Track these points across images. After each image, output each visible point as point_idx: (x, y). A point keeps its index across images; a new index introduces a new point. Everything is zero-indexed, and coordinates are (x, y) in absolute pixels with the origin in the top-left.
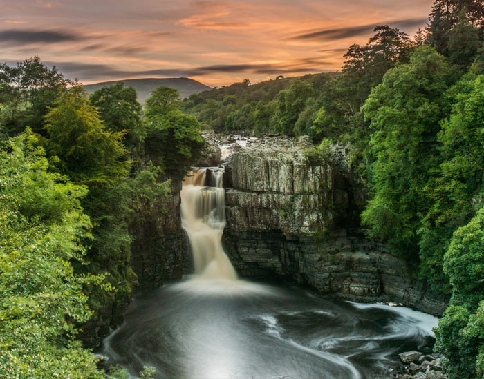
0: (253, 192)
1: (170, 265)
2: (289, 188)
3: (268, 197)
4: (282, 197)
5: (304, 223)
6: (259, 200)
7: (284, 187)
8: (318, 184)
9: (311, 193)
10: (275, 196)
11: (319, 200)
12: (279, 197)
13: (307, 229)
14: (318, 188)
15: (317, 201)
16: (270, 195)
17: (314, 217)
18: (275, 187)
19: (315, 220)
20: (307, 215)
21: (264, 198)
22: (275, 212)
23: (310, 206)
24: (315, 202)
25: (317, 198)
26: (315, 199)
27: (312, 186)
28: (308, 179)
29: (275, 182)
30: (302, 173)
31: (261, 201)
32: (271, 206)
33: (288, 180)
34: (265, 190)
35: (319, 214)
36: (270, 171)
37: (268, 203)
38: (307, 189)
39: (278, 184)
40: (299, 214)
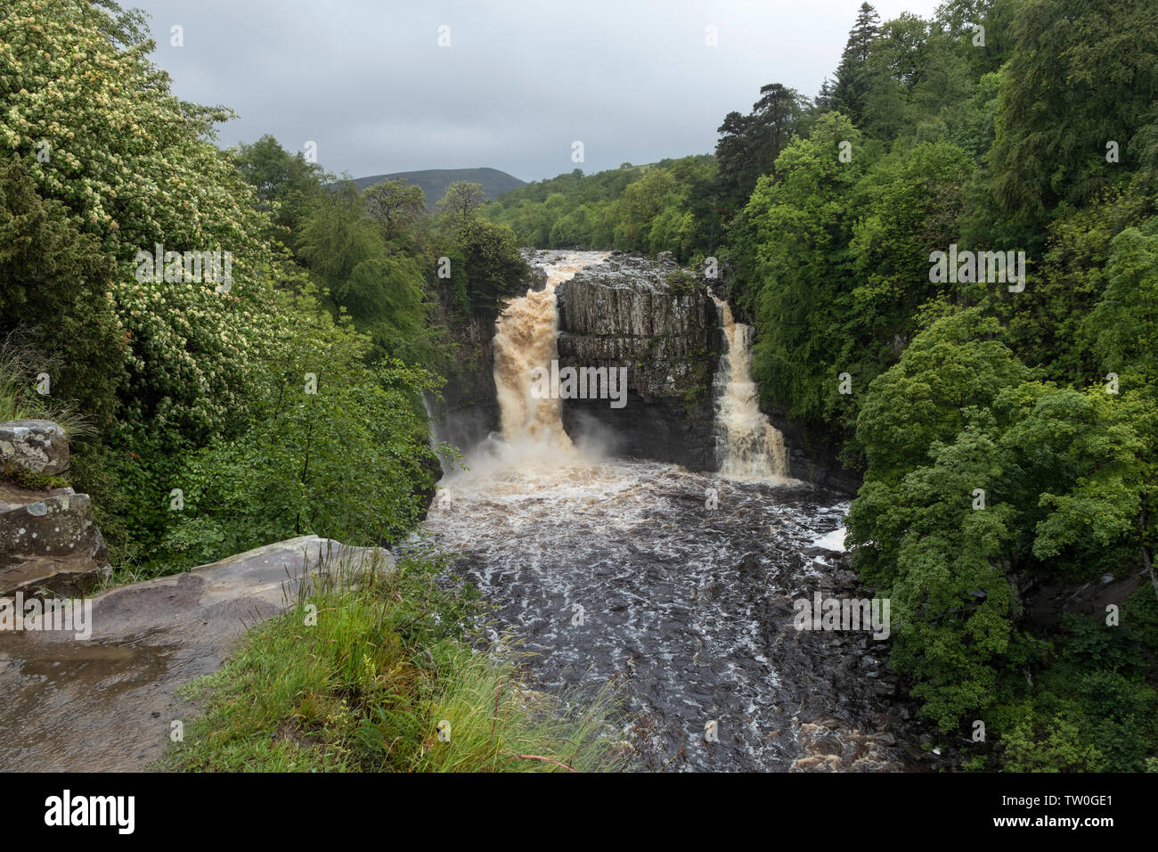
0: (598, 336)
2: (646, 329)
3: (616, 342)
4: (636, 342)
5: (668, 378)
6: (605, 347)
7: (639, 328)
8: (686, 322)
9: (677, 335)
10: (627, 340)
11: (688, 343)
12: (632, 342)
13: (673, 386)
14: (686, 327)
15: (686, 347)
16: (620, 340)
17: (682, 370)
18: (627, 327)
19: (683, 372)
20: (672, 366)
21: (611, 344)
22: (627, 363)
23: (675, 353)
24: (683, 347)
25: (685, 342)
26: (682, 343)
27: (679, 325)
28: (672, 314)
29: (627, 321)
30: (664, 306)
31: (608, 348)
32: (621, 355)
33: (644, 317)
34: (613, 333)
35: (689, 365)
36: (619, 305)
37: (617, 351)
38: (671, 330)
39: (630, 323)
40: (660, 365)
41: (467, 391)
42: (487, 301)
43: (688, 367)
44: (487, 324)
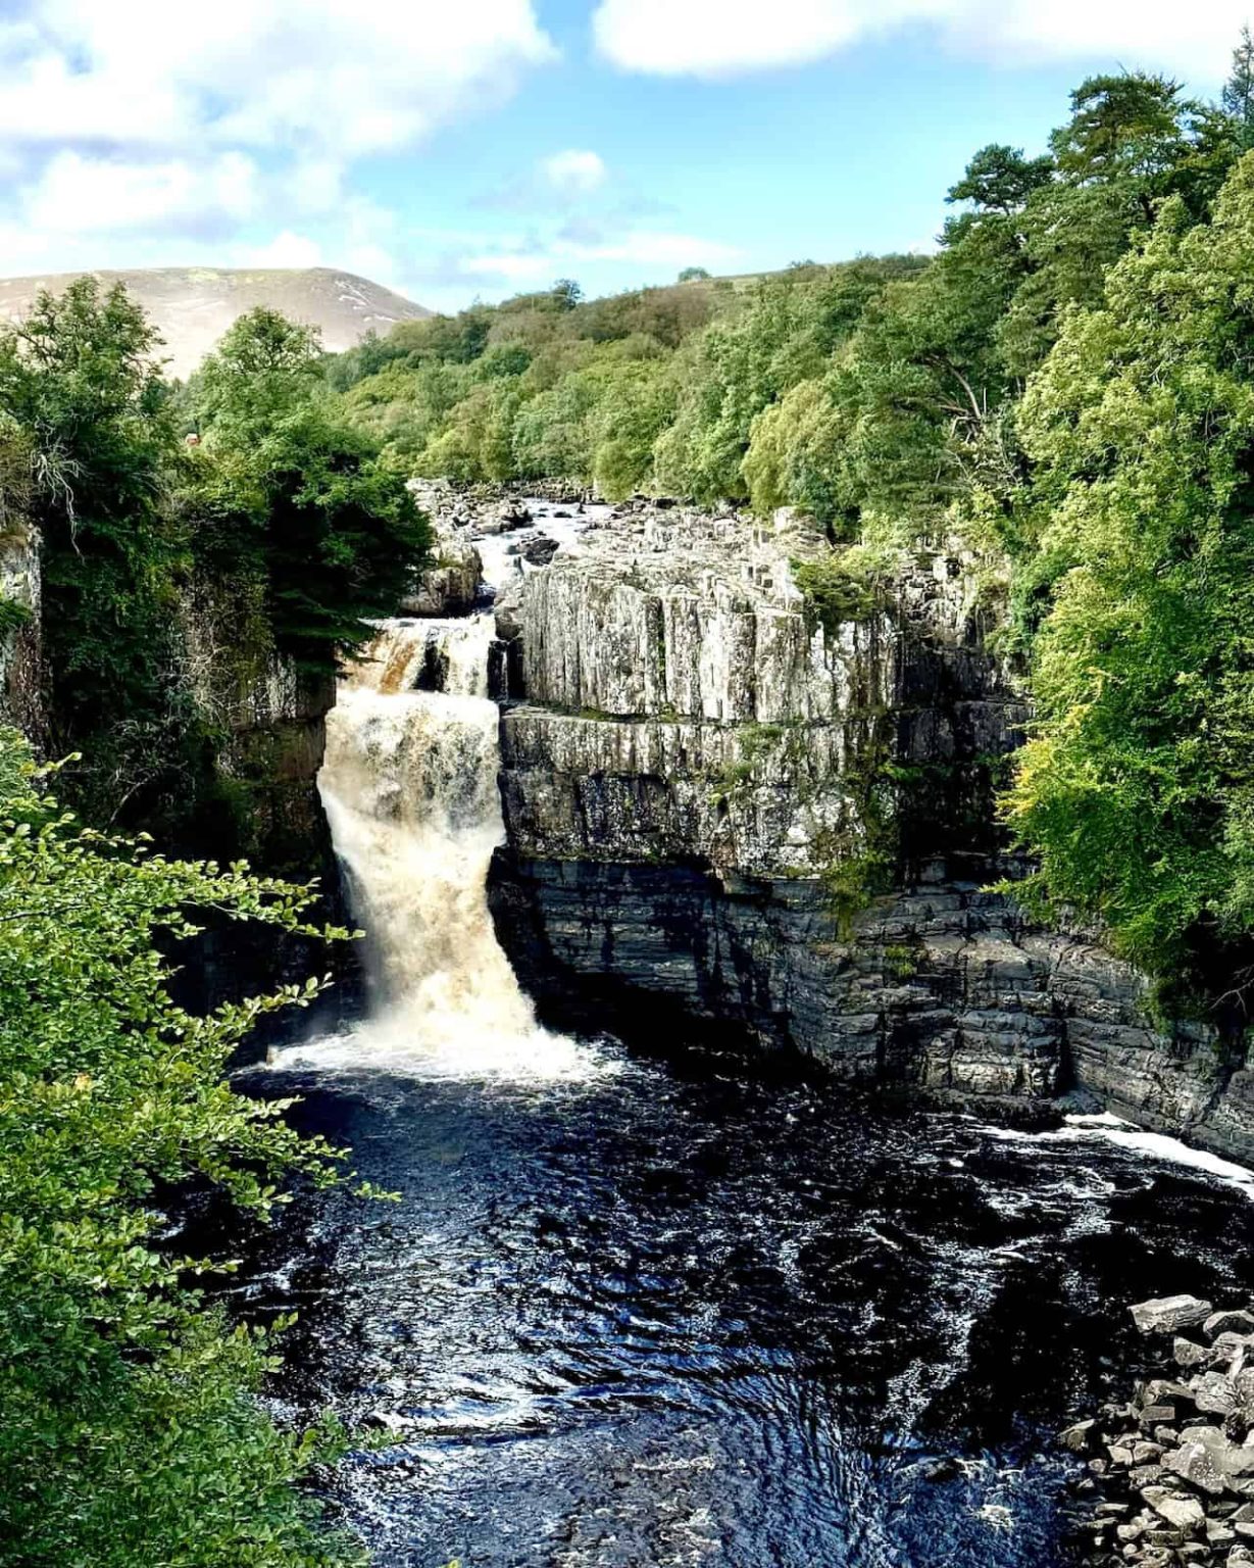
0: (606, 716)
2: (738, 704)
3: (657, 736)
4: (710, 736)
5: (792, 831)
6: (627, 746)
7: (717, 699)
8: (846, 691)
9: (821, 723)
10: (687, 731)
11: (848, 748)
12: (698, 735)
13: (802, 852)
15: (841, 754)
16: (666, 729)
17: (828, 811)
18: (687, 698)
19: (832, 820)
20: (802, 802)
21: (643, 739)
22: (684, 790)
23: (813, 769)
24: (834, 760)
25: (839, 740)
26: (831, 745)
27: (824, 698)
28: (808, 667)
29: (687, 682)
30: (789, 647)
31: (633, 750)
32: (668, 769)
33: (733, 674)
34: (649, 709)
35: (848, 800)
36: (668, 639)
37: (658, 759)
38: (804, 708)
39: (696, 688)
40: (771, 799)
43: (844, 806)
44: (313, 677)
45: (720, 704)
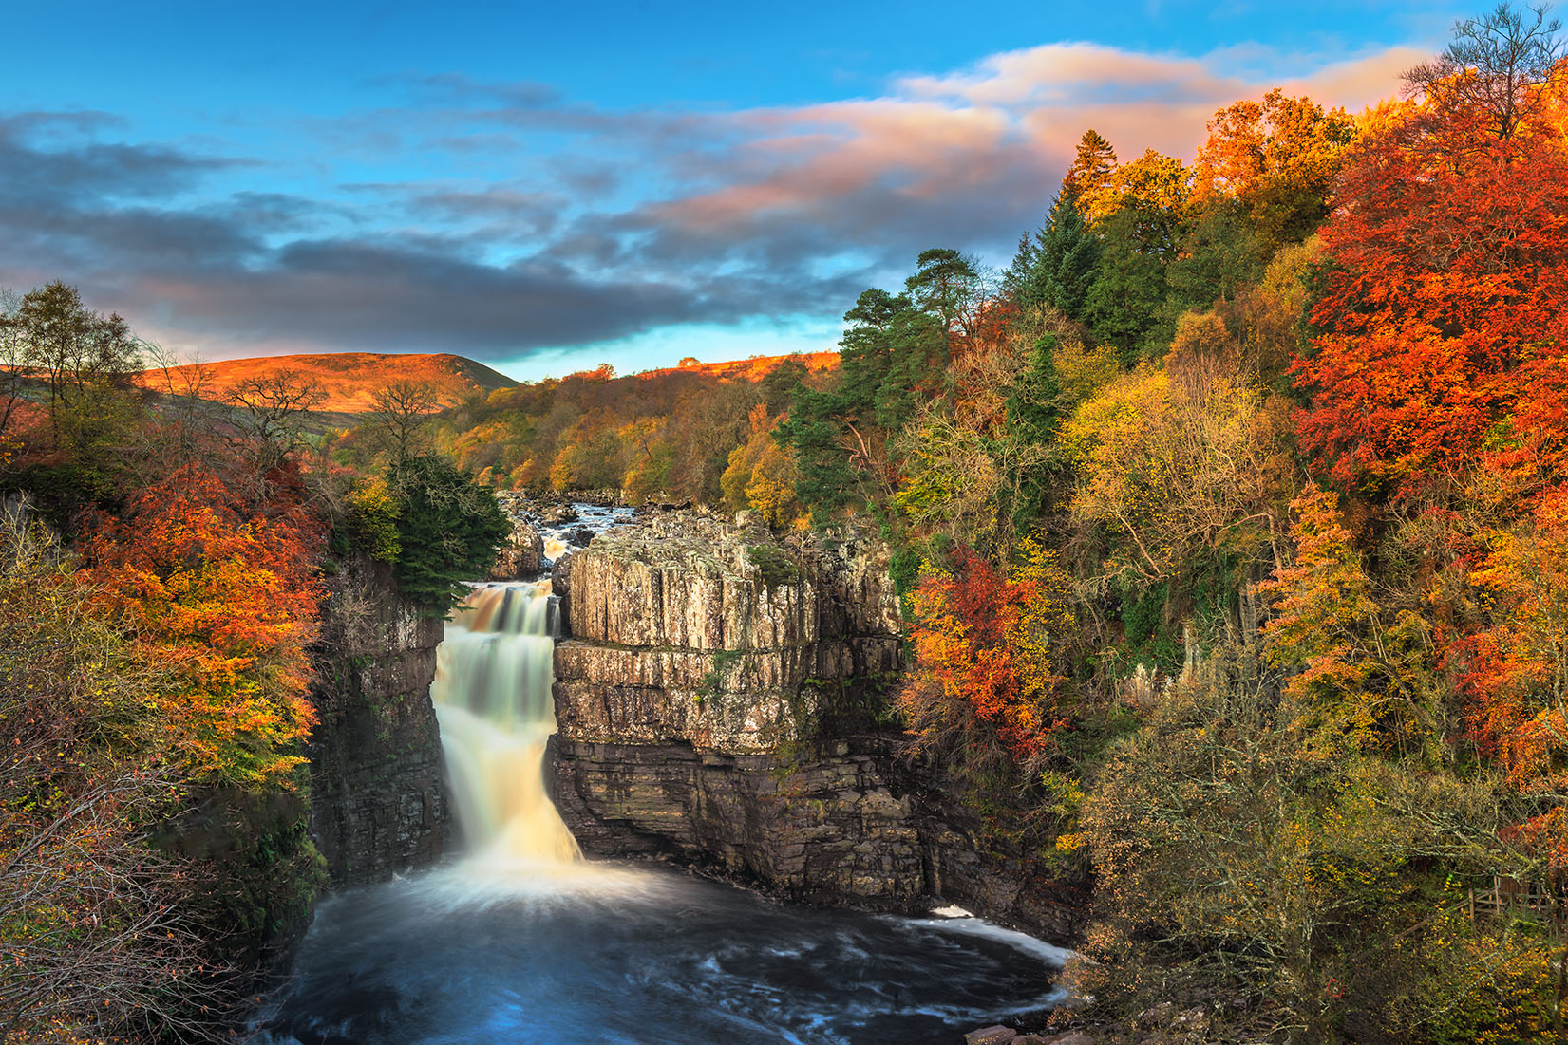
0: (623, 647)
1: (411, 829)
2: (712, 639)
3: (658, 660)
4: (693, 660)
5: (747, 723)
6: (638, 667)
7: (699, 636)
8: (782, 630)
9: (765, 651)
10: (678, 656)
11: (784, 666)
12: (686, 660)
13: (754, 737)
14: (780, 639)
15: (779, 671)
16: (665, 655)
17: (770, 709)
18: (678, 635)
19: (773, 716)
20: (754, 703)
21: (649, 662)
22: (677, 696)
23: (761, 683)
24: (774, 673)
25: (778, 662)
26: (773, 666)
27: (768, 634)
28: (758, 615)
29: (678, 624)
30: (745, 601)
31: (643, 668)
32: (666, 682)
33: (709, 619)
34: (653, 642)
35: (784, 702)
36: (665, 597)
37: (659, 675)
38: (755, 641)
39: (684, 628)
40: (734, 701)
41: (385, 734)
42: (434, 581)
43: (782, 706)
44: (429, 620)
45: (700, 639)
